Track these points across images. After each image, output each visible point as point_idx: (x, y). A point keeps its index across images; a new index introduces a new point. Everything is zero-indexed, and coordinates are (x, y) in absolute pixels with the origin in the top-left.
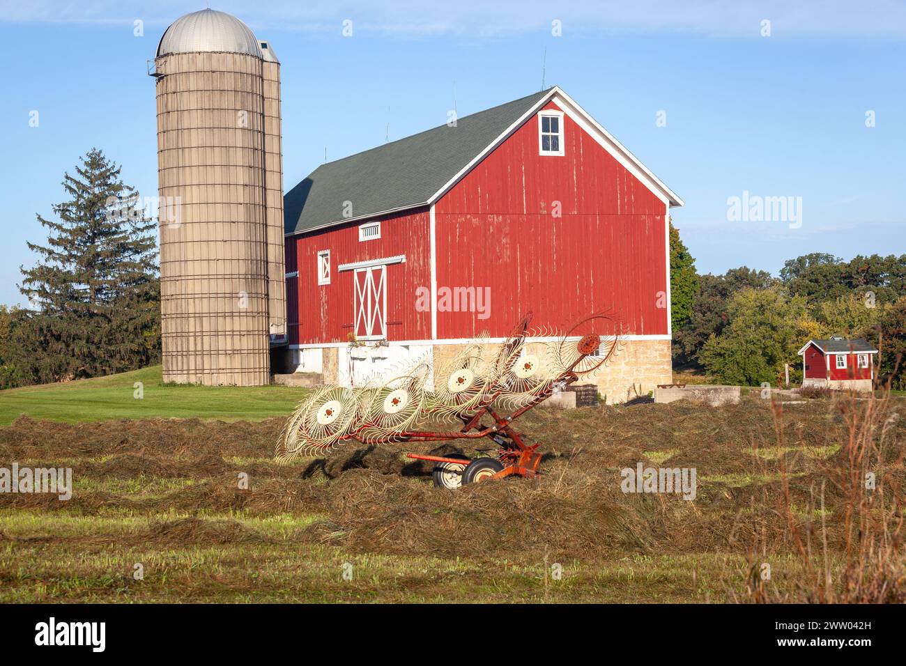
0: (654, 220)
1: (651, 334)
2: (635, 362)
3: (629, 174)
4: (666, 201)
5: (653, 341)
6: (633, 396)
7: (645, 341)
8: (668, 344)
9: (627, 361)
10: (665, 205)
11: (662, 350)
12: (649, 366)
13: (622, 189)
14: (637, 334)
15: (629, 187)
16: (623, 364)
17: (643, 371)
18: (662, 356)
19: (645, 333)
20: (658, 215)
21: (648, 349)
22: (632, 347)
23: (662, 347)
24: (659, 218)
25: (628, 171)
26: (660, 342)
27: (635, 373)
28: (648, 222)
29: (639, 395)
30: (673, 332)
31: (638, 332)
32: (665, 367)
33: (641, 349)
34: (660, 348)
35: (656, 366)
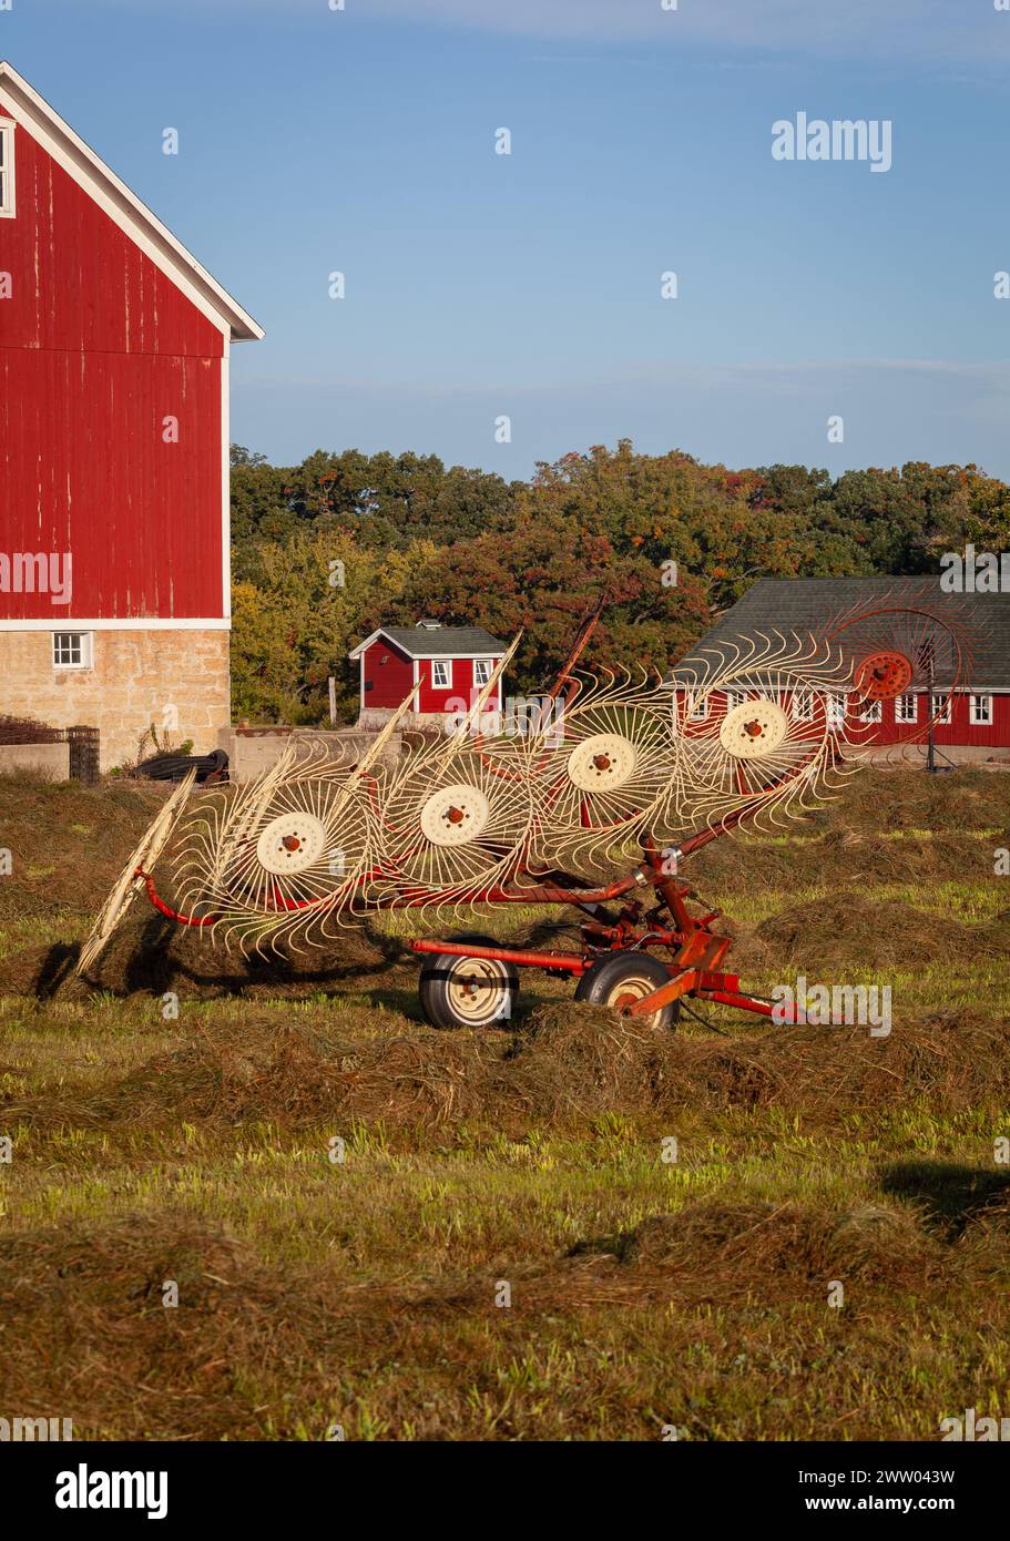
0: (200, 368)
1: (188, 617)
2: (156, 676)
3: (149, 264)
4: (224, 327)
5: (193, 632)
6: (151, 751)
7: (178, 632)
8: (223, 637)
9: (139, 675)
10: (221, 336)
11: (212, 651)
12: (183, 686)
13: (134, 298)
14: (162, 616)
15: (148, 291)
16: (131, 683)
17: (171, 696)
18: (212, 664)
19: (177, 615)
20: (207, 357)
21: (183, 649)
22: (149, 644)
23: (212, 646)
24: (208, 363)
25: (146, 258)
26: (207, 633)
27: (154, 702)
28: (187, 371)
29: (162, 748)
30: (233, 613)
31: (163, 613)
32: (218, 688)
33: (169, 649)
34: (206, 646)
35: (197, 687)
